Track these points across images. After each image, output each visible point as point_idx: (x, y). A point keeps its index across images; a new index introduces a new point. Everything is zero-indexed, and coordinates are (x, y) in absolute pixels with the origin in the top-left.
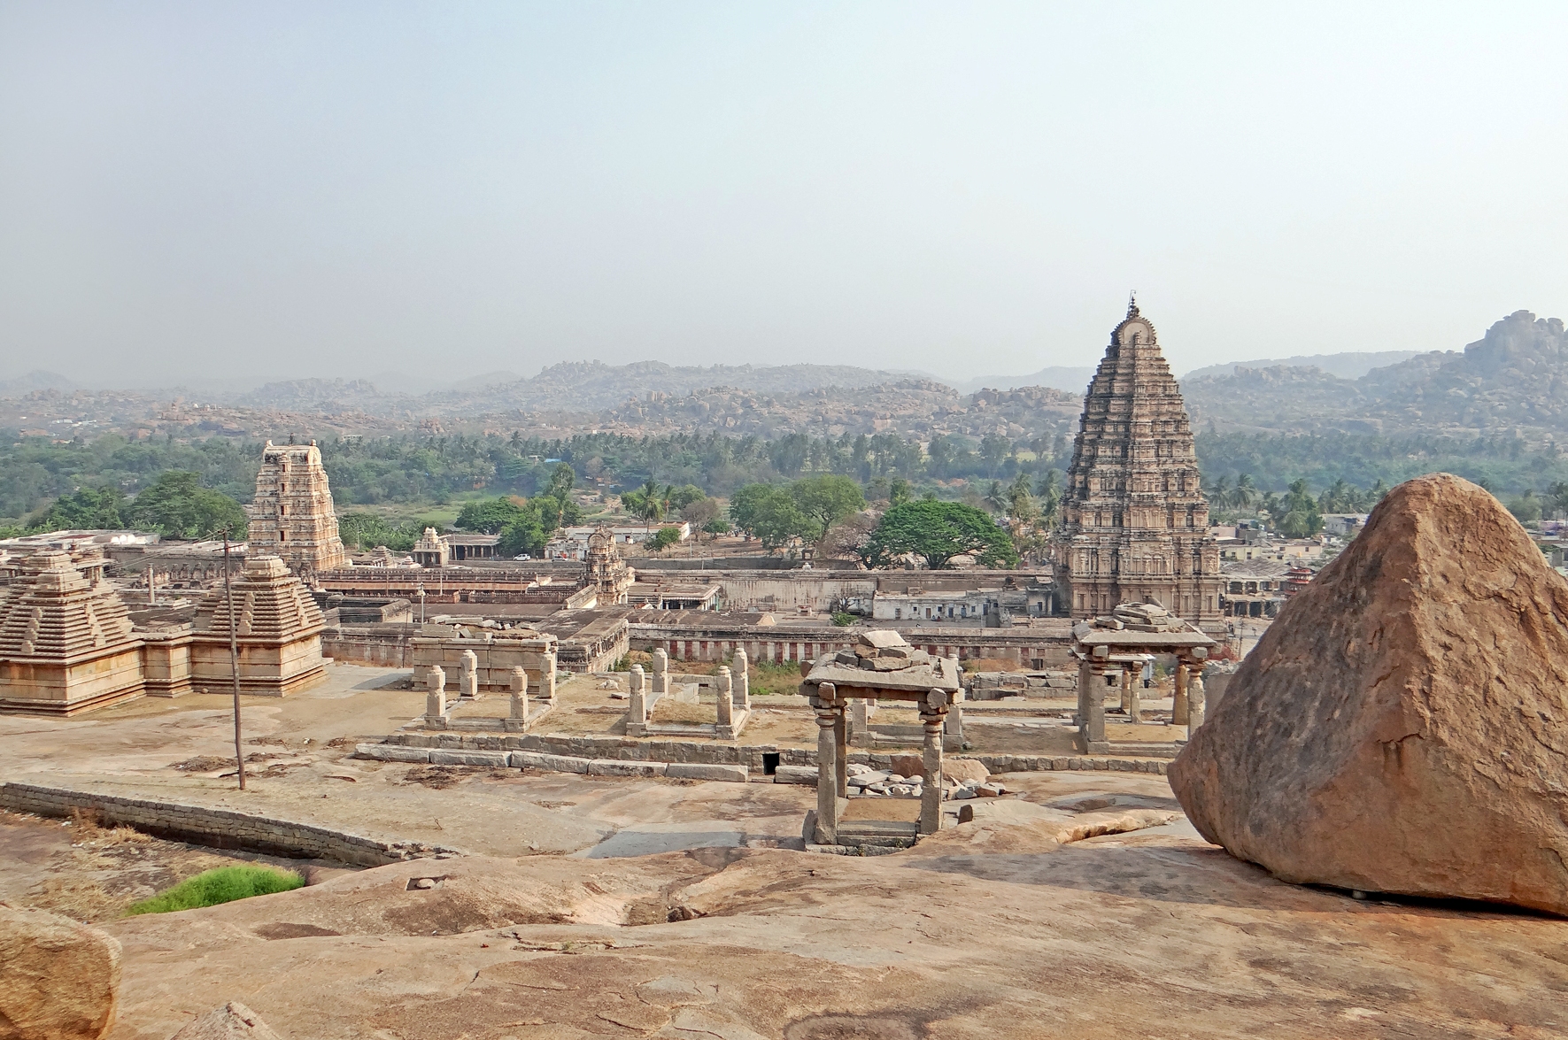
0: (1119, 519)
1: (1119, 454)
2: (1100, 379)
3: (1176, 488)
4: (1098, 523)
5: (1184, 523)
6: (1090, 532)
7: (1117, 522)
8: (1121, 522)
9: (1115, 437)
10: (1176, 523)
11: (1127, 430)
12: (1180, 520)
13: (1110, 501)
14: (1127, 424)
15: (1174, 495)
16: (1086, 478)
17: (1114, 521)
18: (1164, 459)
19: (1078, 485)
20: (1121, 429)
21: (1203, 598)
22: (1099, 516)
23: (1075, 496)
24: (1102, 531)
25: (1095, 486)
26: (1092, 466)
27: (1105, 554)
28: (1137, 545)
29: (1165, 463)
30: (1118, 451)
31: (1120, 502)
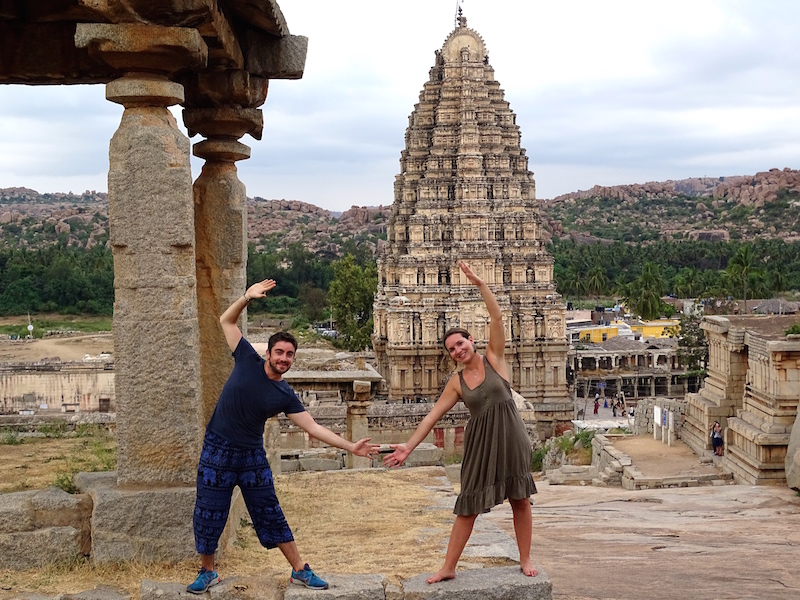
0: (445, 276)
1: (445, 196)
2: (422, 107)
3: (513, 236)
4: (421, 280)
5: (523, 278)
6: (410, 292)
7: (444, 280)
8: (448, 279)
9: (441, 175)
10: (514, 278)
11: (454, 166)
12: (519, 274)
13: (435, 253)
14: (454, 159)
15: (511, 244)
16: (407, 228)
17: (440, 279)
18: (498, 200)
19: (398, 237)
20: (447, 165)
21: (547, 369)
22: (421, 273)
23: (395, 251)
24: (426, 291)
25: (416, 236)
26: (414, 212)
27: (429, 319)
28: (467, 306)
29: (499, 205)
30: (443, 193)
31: (446, 255)
